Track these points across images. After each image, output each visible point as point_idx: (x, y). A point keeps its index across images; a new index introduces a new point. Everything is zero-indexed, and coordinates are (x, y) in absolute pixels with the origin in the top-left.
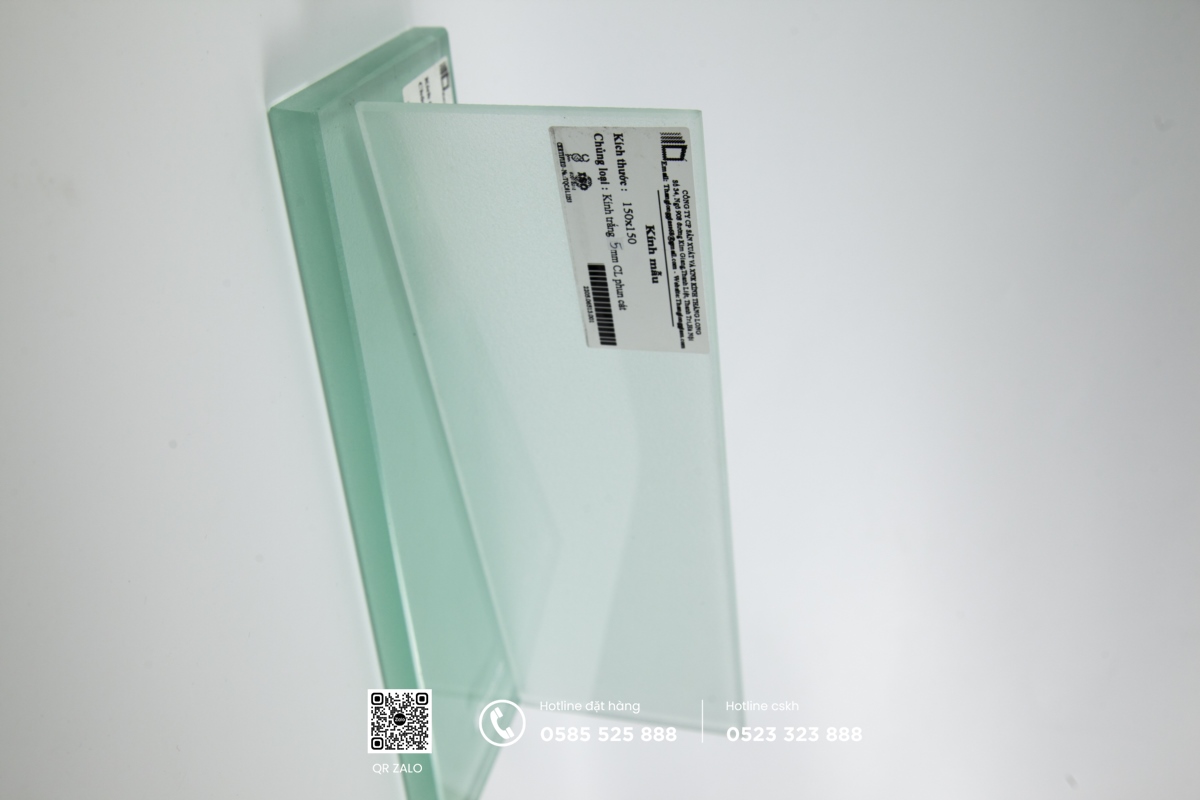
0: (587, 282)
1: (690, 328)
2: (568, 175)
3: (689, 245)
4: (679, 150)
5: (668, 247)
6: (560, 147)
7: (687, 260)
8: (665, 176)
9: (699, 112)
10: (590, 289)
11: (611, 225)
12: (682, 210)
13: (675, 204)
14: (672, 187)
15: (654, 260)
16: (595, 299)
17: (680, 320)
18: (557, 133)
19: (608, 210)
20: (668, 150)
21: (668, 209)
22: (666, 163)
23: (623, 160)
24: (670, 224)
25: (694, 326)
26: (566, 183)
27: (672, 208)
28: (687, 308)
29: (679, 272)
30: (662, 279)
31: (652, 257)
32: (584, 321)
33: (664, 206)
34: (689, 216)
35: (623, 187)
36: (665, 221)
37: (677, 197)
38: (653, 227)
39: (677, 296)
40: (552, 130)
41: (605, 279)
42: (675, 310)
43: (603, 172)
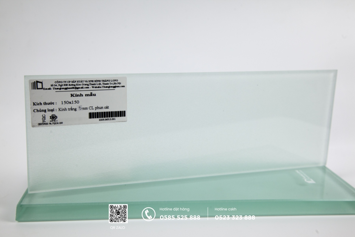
0: (98, 119)
1: (115, 84)
2: (51, 123)
3: (78, 82)
4: (38, 83)
5: (79, 89)
6: (40, 124)
7: (85, 83)
8: (49, 89)
9: (25, 76)
10: (100, 119)
11: (72, 109)
12: (63, 84)
13: (61, 86)
14: (54, 87)
15: (86, 95)
16: (105, 117)
17: (112, 87)
18: (34, 125)
19: (65, 109)
20: (38, 87)
21: (63, 88)
22: (44, 89)
23: (44, 103)
24: (69, 88)
25: (114, 82)
26: (55, 124)
27: (62, 87)
28: (106, 84)
29: (90, 86)
30: (94, 92)
31: (84, 95)
32: (115, 122)
33: (62, 90)
34: (66, 82)
35: (55, 104)
36: (68, 90)
37: (58, 85)
38: (71, 94)
39: (101, 87)
40: (33, 126)
41: (95, 113)
42: (107, 88)
43: (49, 110)
